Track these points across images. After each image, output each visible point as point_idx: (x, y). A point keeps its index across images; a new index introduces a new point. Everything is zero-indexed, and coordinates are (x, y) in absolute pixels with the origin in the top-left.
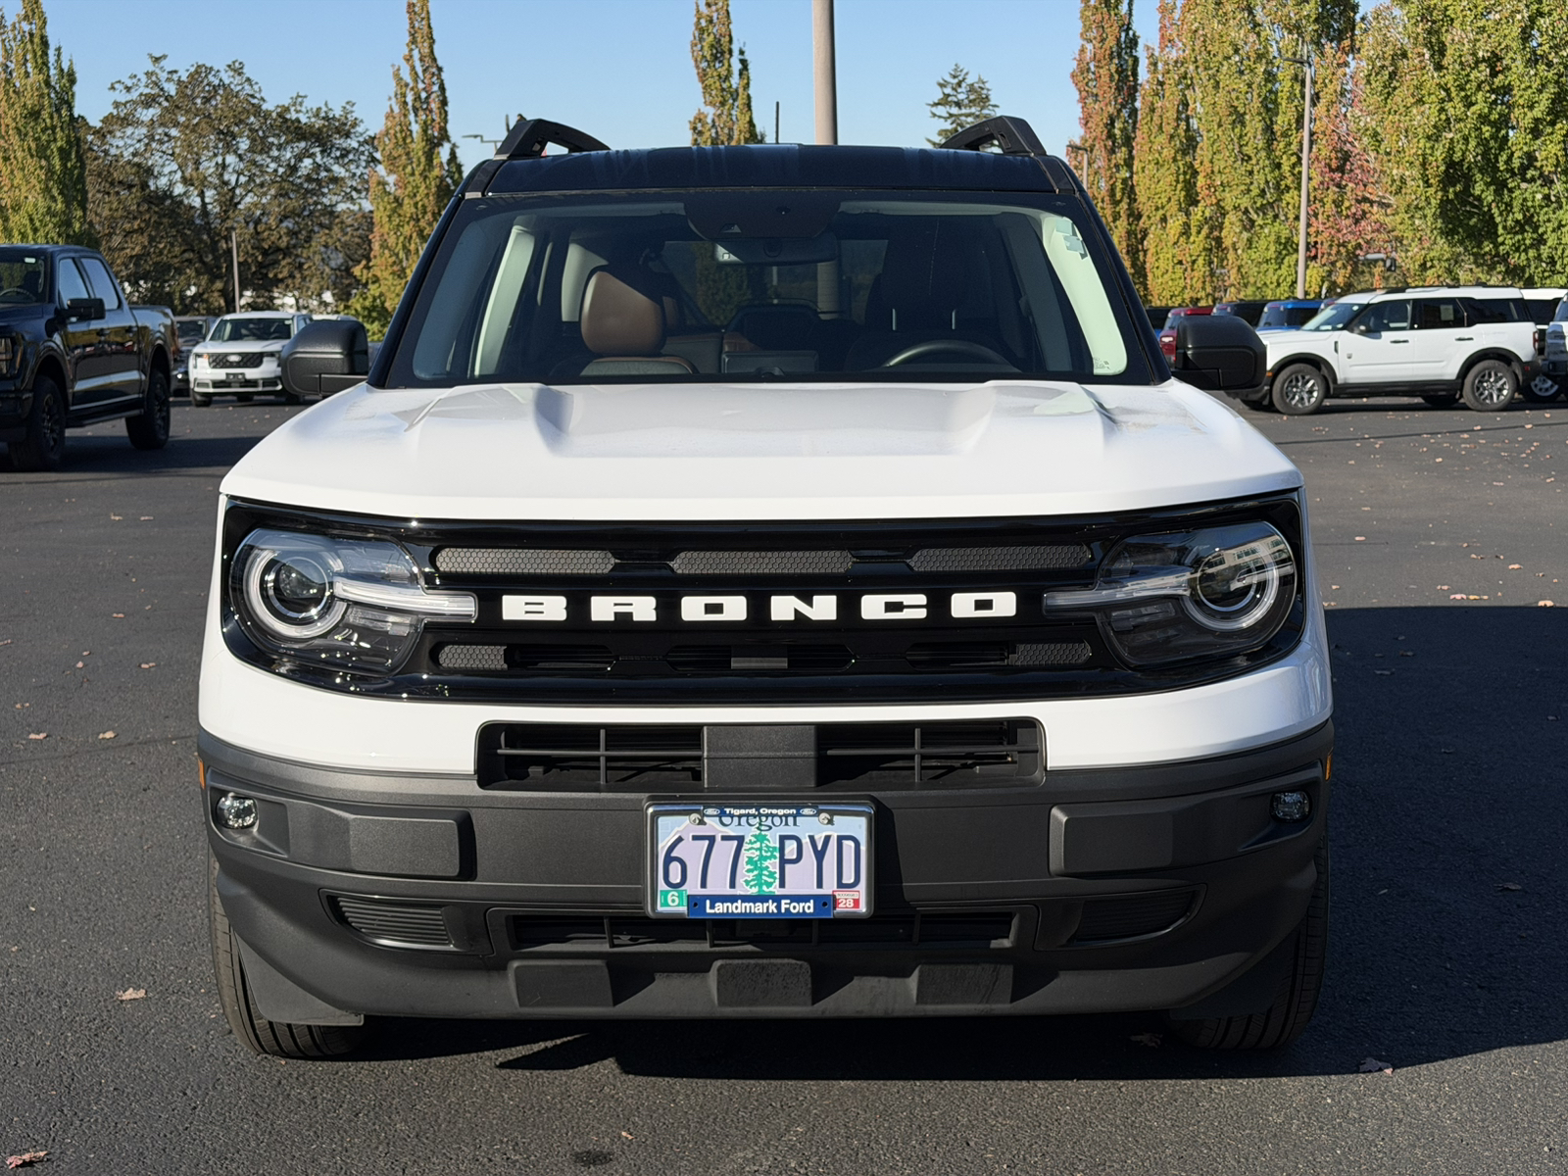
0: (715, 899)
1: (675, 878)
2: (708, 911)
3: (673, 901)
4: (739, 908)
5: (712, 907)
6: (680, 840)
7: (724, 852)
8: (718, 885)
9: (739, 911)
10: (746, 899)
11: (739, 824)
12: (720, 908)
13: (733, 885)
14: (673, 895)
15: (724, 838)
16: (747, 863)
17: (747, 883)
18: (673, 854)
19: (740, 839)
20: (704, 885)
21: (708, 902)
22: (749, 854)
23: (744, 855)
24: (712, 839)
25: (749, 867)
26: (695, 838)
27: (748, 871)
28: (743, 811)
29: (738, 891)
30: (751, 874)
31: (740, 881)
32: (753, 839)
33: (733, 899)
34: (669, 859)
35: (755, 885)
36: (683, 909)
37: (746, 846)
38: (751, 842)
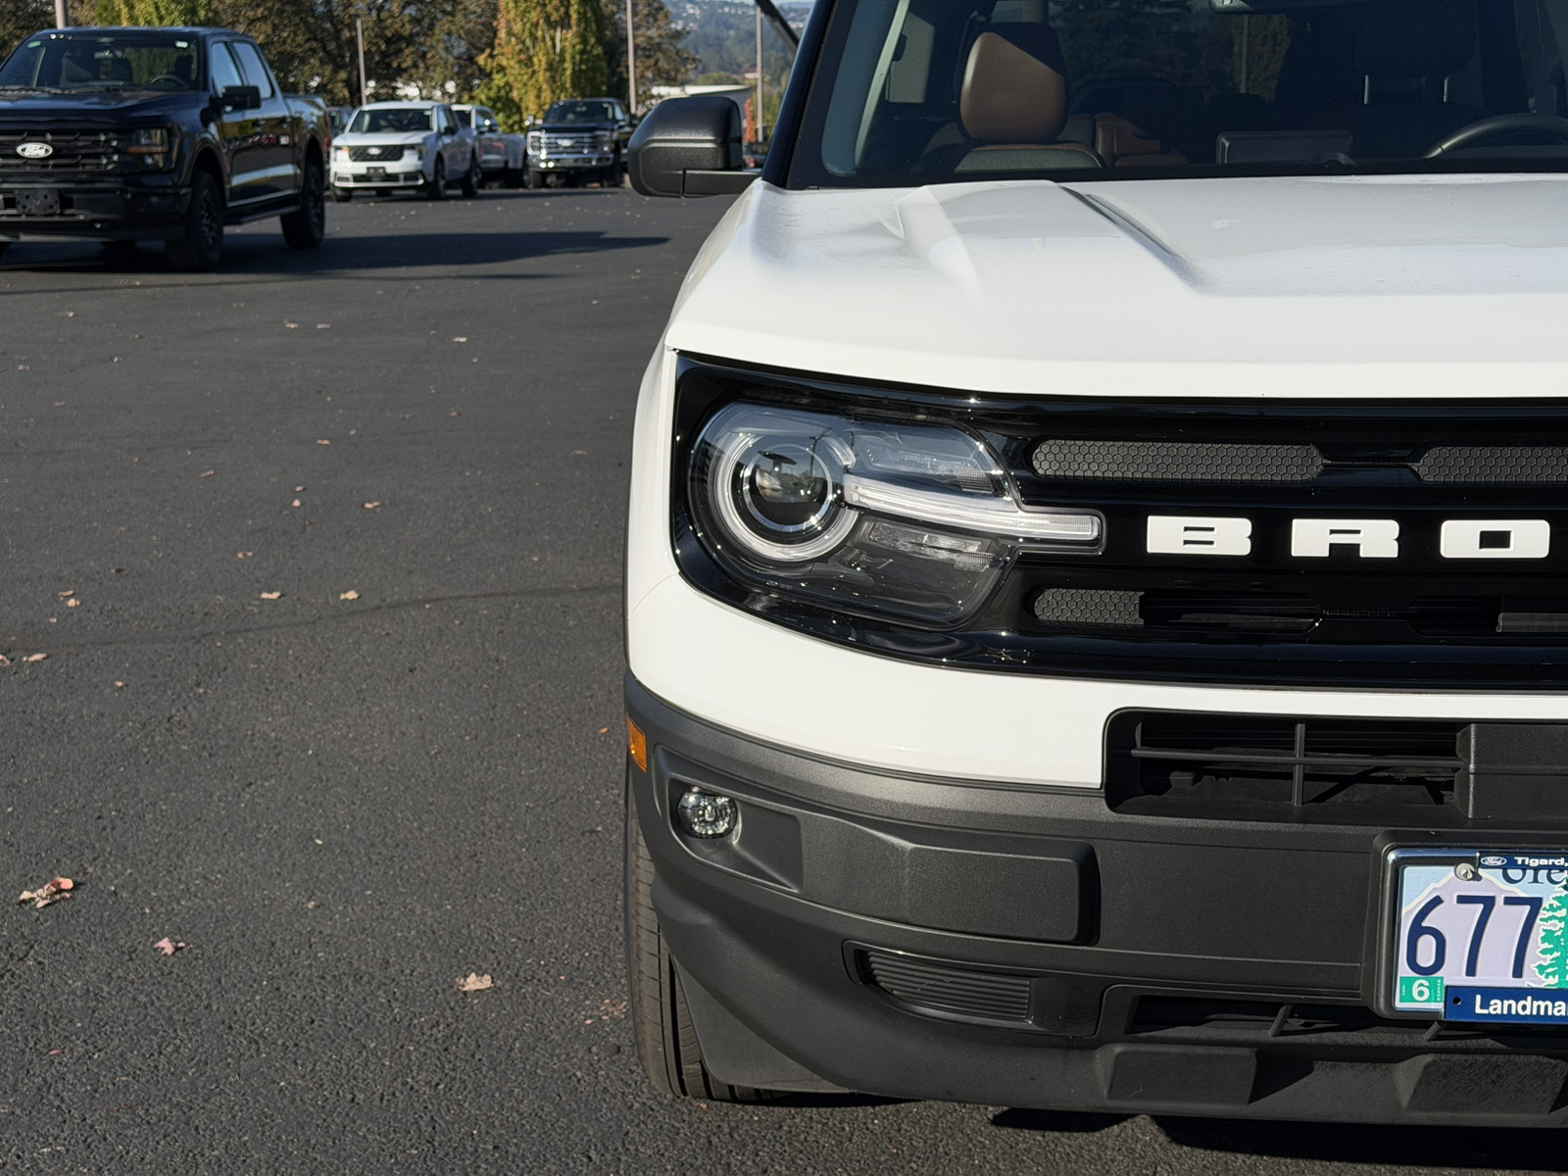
0: (1490, 993)
1: (1427, 957)
2: (1478, 1010)
3: (1421, 993)
4: (1529, 1007)
5: (1485, 1005)
6: (1437, 901)
7: (1507, 923)
8: (1495, 971)
9: (1528, 1012)
10: (1539, 994)
11: (1535, 880)
12: (1497, 1007)
13: (1518, 972)
14: (1421, 984)
15: (1509, 901)
16: (1544, 940)
17: (1542, 969)
18: (1425, 924)
19: (1535, 904)
20: (1471, 970)
21: (1478, 997)
22: (1548, 926)
23: (1539, 928)
24: (1488, 903)
25: (1546, 945)
26: (1462, 900)
27: (1544, 952)
28: (1544, 862)
29: (1525, 982)
30: (1549, 957)
31: (1530, 965)
32: (1556, 903)
33: (1518, 994)
34: (1417, 930)
35: (1553, 974)
36: (1439, 1006)
37: (1543, 914)
38: (1551, 908)
